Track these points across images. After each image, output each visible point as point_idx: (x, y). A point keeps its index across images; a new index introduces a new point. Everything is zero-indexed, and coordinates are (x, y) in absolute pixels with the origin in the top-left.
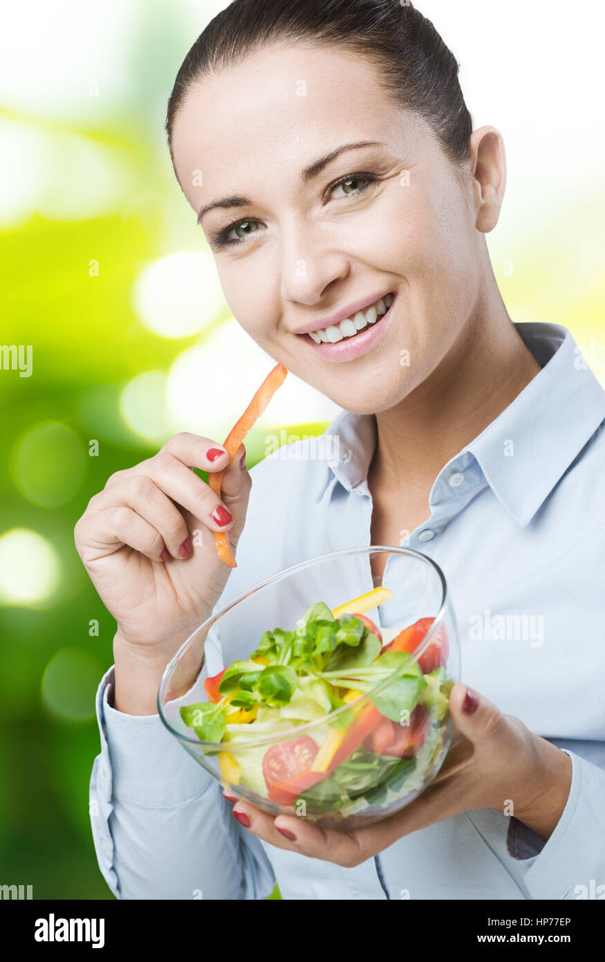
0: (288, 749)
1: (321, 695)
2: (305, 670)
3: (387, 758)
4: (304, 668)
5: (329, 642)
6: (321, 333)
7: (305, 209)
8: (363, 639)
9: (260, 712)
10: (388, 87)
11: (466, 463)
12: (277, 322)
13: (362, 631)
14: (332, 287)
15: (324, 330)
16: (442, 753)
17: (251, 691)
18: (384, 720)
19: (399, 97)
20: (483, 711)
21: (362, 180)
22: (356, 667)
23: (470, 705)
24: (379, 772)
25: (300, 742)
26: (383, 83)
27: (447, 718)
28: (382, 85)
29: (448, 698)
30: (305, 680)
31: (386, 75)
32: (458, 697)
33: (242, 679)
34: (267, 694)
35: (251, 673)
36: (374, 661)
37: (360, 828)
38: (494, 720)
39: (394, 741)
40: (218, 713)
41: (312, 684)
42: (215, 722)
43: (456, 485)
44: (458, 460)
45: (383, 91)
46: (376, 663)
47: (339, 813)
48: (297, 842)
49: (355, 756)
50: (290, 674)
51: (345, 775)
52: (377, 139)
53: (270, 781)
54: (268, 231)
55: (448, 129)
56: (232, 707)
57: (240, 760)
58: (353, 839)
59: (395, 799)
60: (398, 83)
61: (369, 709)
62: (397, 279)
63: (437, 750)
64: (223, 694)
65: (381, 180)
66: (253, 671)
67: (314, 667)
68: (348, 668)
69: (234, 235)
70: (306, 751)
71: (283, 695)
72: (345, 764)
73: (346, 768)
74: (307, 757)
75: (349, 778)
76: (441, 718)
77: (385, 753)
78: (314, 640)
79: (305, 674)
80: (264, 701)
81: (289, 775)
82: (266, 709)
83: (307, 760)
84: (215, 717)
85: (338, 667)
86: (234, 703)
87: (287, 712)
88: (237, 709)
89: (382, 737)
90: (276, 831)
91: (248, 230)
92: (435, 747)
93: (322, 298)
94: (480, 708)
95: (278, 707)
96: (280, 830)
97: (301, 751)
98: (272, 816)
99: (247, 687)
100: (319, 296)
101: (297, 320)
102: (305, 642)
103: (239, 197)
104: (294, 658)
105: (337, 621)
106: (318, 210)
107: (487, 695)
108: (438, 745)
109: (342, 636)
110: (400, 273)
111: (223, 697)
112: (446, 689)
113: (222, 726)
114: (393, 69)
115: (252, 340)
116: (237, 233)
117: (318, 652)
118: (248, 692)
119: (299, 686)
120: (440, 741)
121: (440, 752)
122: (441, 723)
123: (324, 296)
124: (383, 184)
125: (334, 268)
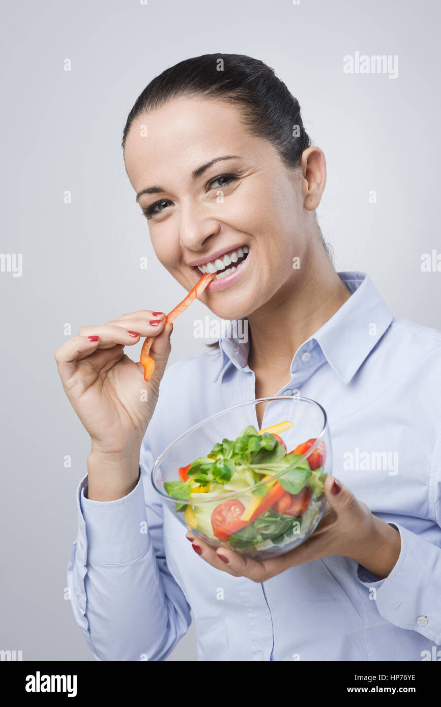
0: (227, 508)
1: (249, 477)
2: (241, 463)
3: (286, 516)
4: (240, 461)
5: (256, 446)
6: (204, 267)
7: (195, 195)
8: (276, 447)
9: (211, 486)
10: (246, 124)
11: (311, 346)
12: (180, 259)
13: (275, 442)
14: (208, 240)
15: (206, 265)
16: (318, 518)
17: (207, 475)
18: (286, 493)
19: (252, 129)
20: (344, 494)
21: (228, 178)
22: (270, 462)
23: (336, 488)
24: (280, 524)
25: (234, 505)
26: (243, 121)
27: (322, 496)
28: (242, 123)
29: (324, 485)
30: (240, 468)
31: (246, 117)
32: (329, 484)
33: (202, 467)
34: (217, 476)
35: (207, 464)
36: (281, 460)
37: (267, 559)
38: (350, 499)
39: (291, 506)
40: (186, 487)
41: (244, 470)
42: (184, 492)
43: (306, 360)
44: (307, 344)
45: (243, 126)
46: (282, 461)
47: (255, 549)
48: (229, 564)
49: (266, 515)
50: (231, 464)
51: (260, 524)
52: (237, 154)
53: (215, 527)
54: (175, 207)
55: (287, 148)
56: (195, 483)
57: (198, 515)
58: (262, 565)
59: (288, 542)
60: (254, 121)
61: (277, 487)
62: (250, 237)
63: (315, 515)
64: (190, 476)
65: (239, 179)
66: (208, 463)
67: (246, 461)
68: (265, 463)
69: (157, 209)
70: (238, 510)
71: (226, 476)
72: (261, 517)
73: (262, 520)
74: (238, 513)
75: (262, 525)
76: (319, 496)
77: (285, 513)
78: (247, 445)
79: (240, 465)
80: (215, 479)
81: (226, 523)
82: (215, 484)
83: (238, 515)
84: (185, 489)
85: (260, 462)
86: (197, 481)
87: (227, 487)
88: (198, 484)
89: (283, 504)
90: (218, 557)
91: (165, 206)
92: (314, 513)
93: (203, 247)
94: (342, 491)
95: (223, 484)
96: (221, 557)
97: (235, 510)
98: (215, 548)
99: (205, 472)
100: (200, 245)
101: (190, 259)
102: (242, 445)
103: (157, 187)
104: (234, 454)
105: (261, 436)
106: (203, 196)
107: (346, 483)
108: (316, 512)
109: (263, 443)
110: (250, 233)
111: (190, 478)
112: (323, 479)
113: (189, 494)
114: (251, 113)
115: (166, 270)
116: (159, 208)
117: (248, 452)
118: (206, 475)
119: (236, 471)
120: (317, 509)
121: (316, 517)
122: (319, 499)
123: (204, 246)
124: (241, 180)
125: (210, 228)
